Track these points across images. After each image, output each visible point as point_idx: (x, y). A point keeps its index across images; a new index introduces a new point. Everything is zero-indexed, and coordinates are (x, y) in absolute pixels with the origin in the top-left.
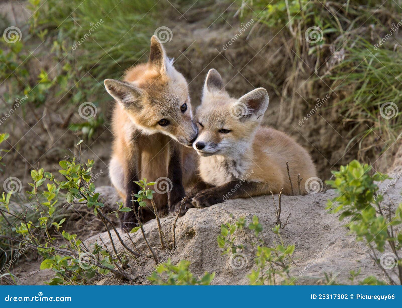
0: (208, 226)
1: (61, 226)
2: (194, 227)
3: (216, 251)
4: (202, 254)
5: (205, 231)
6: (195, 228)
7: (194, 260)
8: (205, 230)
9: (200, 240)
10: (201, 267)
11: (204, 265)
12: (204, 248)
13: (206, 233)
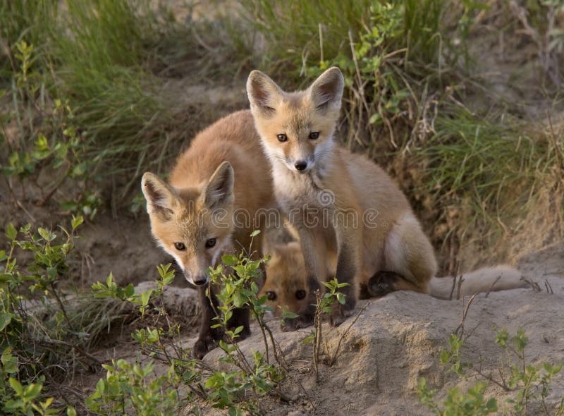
0: (380, 336)
1: (238, 336)
2: (363, 338)
3: (393, 368)
4: (378, 371)
5: (378, 343)
6: (366, 338)
7: (370, 379)
8: (378, 341)
9: (374, 354)
10: (378, 387)
11: (380, 384)
12: (379, 363)
13: (380, 345)
